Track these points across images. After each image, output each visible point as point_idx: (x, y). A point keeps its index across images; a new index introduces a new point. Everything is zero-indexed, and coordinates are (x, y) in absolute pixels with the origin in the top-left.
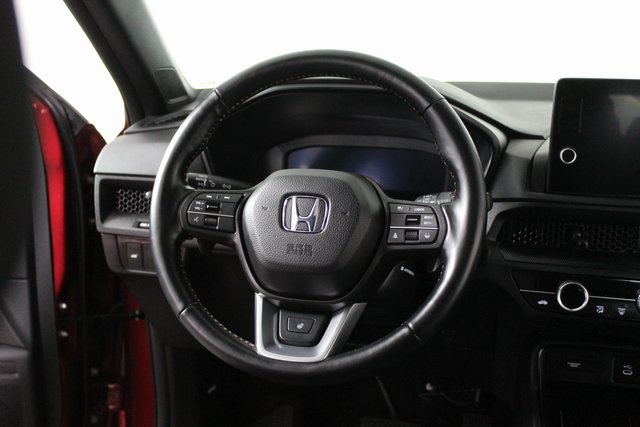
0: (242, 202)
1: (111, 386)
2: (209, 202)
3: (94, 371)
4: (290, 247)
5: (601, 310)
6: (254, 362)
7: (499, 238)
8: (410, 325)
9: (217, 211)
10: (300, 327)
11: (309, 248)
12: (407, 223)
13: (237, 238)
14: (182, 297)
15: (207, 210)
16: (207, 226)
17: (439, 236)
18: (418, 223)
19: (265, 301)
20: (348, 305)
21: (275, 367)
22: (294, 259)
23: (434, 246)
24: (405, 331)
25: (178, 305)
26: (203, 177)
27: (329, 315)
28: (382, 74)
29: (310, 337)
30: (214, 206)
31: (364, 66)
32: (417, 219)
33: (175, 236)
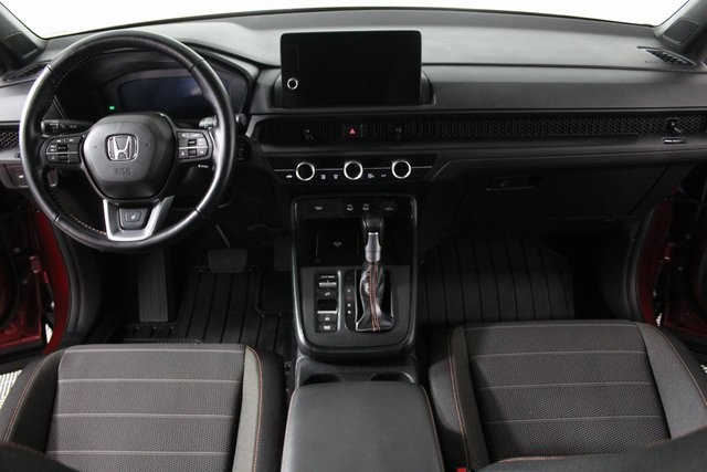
0: (82, 141)
1: (32, 258)
2: (59, 145)
3: (17, 250)
4: (116, 170)
5: (324, 177)
6: (107, 244)
7: (259, 138)
8: (198, 209)
9: (66, 150)
10: (133, 218)
11: (128, 169)
12: (189, 145)
13: (82, 166)
14: (53, 210)
15: (59, 151)
16: (61, 160)
17: (209, 151)
18: (195, 144)
19: (109, 203)
20: (161, 200)
21: (121, 245)
22: (120, 178)
23: (207, 157)
24: (194, 213)
25: (52, 216)
26: (55, 122)
27: (150, 208)
28: (160, 45)
29: (140, 223)
30: (64, 147)
31: (147, 41)
32: (193, 142)
33: (40, 172)
